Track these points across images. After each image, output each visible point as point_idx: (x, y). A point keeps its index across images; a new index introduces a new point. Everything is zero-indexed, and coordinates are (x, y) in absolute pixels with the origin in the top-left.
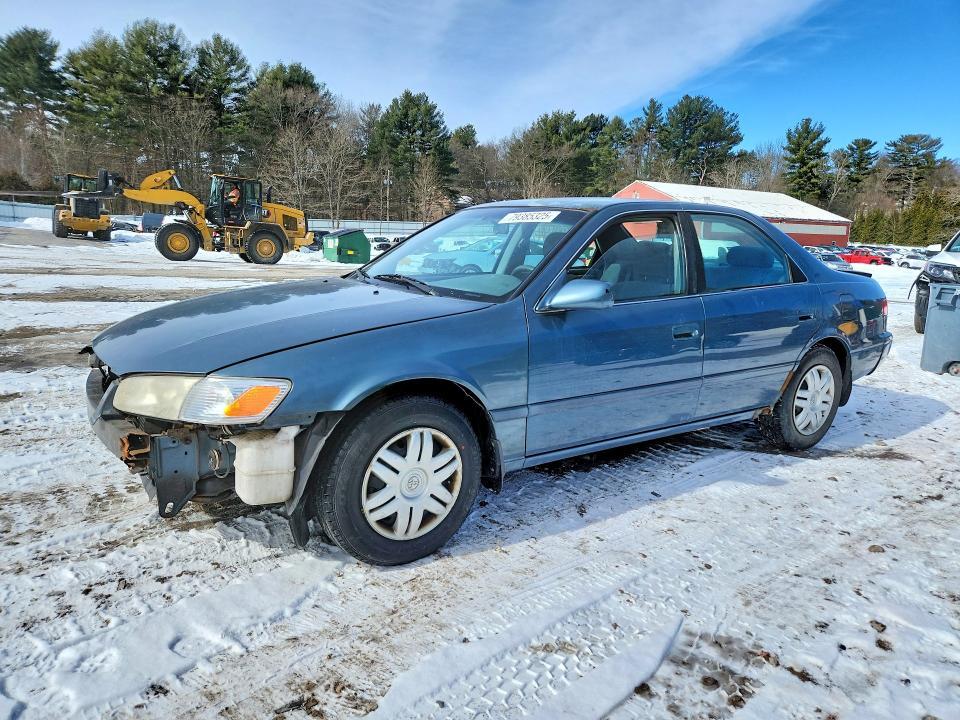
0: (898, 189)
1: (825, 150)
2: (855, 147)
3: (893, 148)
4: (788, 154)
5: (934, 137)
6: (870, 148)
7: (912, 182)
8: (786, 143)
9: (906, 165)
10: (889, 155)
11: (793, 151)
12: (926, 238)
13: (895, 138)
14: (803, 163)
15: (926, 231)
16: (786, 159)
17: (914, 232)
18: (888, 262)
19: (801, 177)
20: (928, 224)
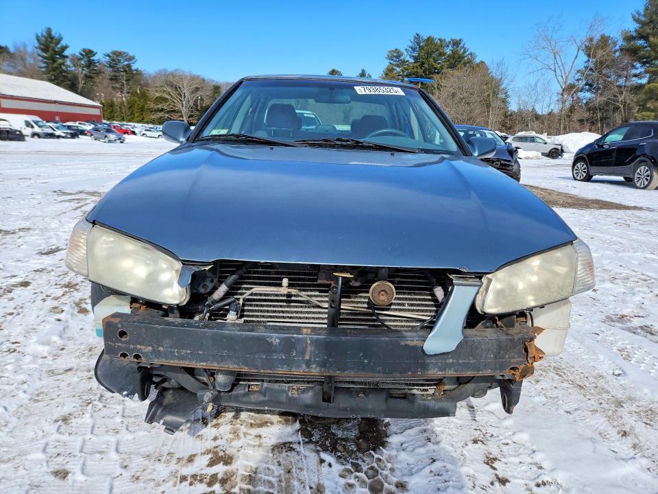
0: (118, 86)
1: (66, 53)
2: (84, 54)
3: (108, 58)
4: (40, 52)
5: (131, 54)
6: (94, 55)
7: (124, 82)
8: (37, 44)
9: (118, 71)
10: (107, 62)
11: (45, 50)
12: (143, 119)
13: (109, 52)
14: (54, 61)
15: (142, 114)
16: (40, 55)
17: (136, 115)
18: (134, 133)
19: (54, 71)
20: (142, 110)
